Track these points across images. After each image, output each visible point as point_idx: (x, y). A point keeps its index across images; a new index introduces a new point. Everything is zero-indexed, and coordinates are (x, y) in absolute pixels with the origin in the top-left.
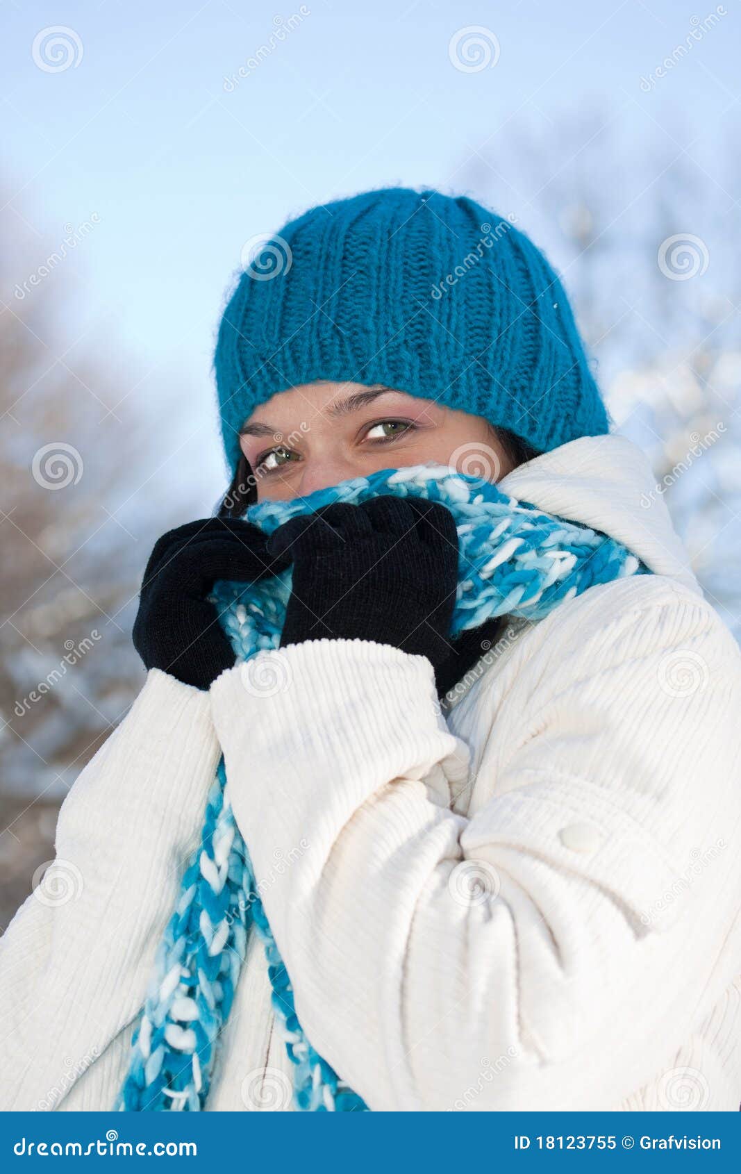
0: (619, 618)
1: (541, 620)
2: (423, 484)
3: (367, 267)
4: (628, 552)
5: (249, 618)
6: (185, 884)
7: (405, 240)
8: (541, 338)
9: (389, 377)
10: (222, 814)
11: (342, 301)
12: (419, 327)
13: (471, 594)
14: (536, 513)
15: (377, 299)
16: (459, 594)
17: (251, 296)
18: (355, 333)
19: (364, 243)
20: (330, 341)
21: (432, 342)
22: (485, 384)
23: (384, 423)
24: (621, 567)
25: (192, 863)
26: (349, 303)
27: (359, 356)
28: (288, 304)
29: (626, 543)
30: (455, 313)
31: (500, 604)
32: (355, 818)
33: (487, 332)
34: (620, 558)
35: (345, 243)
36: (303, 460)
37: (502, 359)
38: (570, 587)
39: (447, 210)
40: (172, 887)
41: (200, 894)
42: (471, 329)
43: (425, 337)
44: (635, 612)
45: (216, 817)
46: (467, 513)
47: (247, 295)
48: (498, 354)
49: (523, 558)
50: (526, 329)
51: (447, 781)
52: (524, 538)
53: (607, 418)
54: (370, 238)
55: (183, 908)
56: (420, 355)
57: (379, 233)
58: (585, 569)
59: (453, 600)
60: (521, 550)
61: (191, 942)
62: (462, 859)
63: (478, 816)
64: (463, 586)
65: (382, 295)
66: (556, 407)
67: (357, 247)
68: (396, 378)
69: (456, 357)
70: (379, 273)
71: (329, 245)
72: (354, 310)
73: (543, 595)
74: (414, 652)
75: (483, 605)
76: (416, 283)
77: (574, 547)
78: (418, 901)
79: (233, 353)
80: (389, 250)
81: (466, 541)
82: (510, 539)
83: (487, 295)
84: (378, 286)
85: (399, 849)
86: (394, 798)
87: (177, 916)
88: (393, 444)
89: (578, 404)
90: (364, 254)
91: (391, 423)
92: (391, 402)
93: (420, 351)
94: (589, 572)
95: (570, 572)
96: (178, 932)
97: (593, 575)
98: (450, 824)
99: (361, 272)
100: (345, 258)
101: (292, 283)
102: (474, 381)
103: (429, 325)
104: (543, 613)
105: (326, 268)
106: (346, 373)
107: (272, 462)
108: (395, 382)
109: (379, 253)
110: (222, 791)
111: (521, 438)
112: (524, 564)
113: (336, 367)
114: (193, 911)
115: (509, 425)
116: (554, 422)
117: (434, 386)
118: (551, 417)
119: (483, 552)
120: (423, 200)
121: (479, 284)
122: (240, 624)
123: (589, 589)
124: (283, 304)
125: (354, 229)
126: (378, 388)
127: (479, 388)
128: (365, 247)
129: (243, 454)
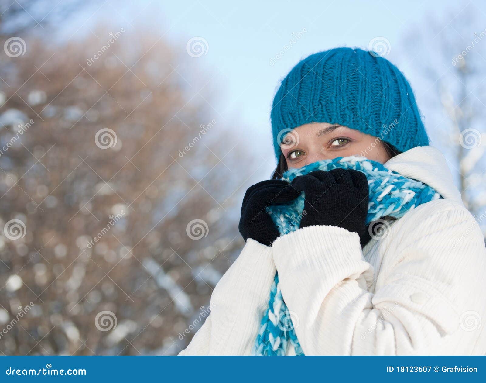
0: (431, 216)
1: (401, 218)
2: (354, 164)
3: (332, 78)
4: (435, 191)
5: (285, 219)
6: (262, 322)
7: (348, 67)
8: (401, 106)
9: (341, 121)
10: (276, 295)
11: (322, 91)
12: (353, 101)
13: (374, 207)
14: (399, 176)
15: (336, 90)
16: (369, 207)
17: (286, 89)
18: (327, 103)
19: (331, 68)
20: (317, 106)
21: (358, 107)
22: (379, 124)
23: (338, 139)
24: (433, 197)
25: (265, 315)
26: (325, 92)
27: (329, 112)
28: (301, 92)
29: (435, 188)
30: (367, 95)
31: (385, 211)
32: (330, 293)
33: (380, 103)
34: (432, 193)
35: (324, 68)
36: (306, 155)
37: (386, 114)
38: (412, 204)
39: (364, 56)
40: (257, 324)
41: (269, 327)
42: (374, 102)
43: (355, 105)
44: (438, 213)
45: (274, 296)
46: (372, 175)
47: (284, 89)
48: (384, 113)
49: (394, 193)
50: (395, 102)
51: (366, 281)
52: (394, 185)
53: (428, 139)
54: (333, 66)
55: (262, 332)
56: (353, 112)
57: (337, 64)
58: (418, 197)
59: (367, 210)
60: (393, 190)
61: (265, 346)
62: (372, 308)
63: (378, 293)
64: (371, 204)
65: (338, 89)
66: (407, 134)
67: (328, 69)
68: (344, 121)
69: (367, 113)
70: (337, 80)
71: (317, 69)
72: (327, 94)
73: (402, 208)
74: (352, 231)
75: (378, 212)
76: (352, 84)
77: (414, 189)
78: (356, 323)
79: (278, 112)
80: (341, 71)
81: (371, 186)
82: (389, 185)
83: (380, 89)
84: (337, 85)
85: (349, 304)
86: (346, 285)
87: (259, 336)
88: (343, 148)
89: (416, 133)
90: (331, 72)
91: (341, 139)
92: (341, 131)
93: (353, 111)
94: (420, 199)
95: (413, 199)
96: (260, 342)
97: (421, 200)
98: (367, 295)
99: (330, 79)
100: (323, 74)
101: (302, 84)
102: (374, 123)
103: (357, 100)
104: (401, 215)
105: (316, 78)
106: (323, 119)
107: (294, 156)
108: (343, 123)
109: (337, 72)
110: (277, 286)
111: (393, 146)
112: (395, 195)
113: (320, 117)
114: (266, 334)
115: (388, 140)
116: (406, 140)
117: (358, 125)
118: (405, 137)
119: (378, 191)
120: (355, 52)
121: (377, 85)
122: (281, 222)
123: (420, 205)
124: (299, 92)
125: (327, 63)
126: (336, 125)
127: (376, 126)
128: (332, 70)
129: (282, 153)
